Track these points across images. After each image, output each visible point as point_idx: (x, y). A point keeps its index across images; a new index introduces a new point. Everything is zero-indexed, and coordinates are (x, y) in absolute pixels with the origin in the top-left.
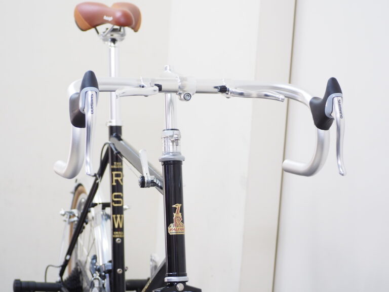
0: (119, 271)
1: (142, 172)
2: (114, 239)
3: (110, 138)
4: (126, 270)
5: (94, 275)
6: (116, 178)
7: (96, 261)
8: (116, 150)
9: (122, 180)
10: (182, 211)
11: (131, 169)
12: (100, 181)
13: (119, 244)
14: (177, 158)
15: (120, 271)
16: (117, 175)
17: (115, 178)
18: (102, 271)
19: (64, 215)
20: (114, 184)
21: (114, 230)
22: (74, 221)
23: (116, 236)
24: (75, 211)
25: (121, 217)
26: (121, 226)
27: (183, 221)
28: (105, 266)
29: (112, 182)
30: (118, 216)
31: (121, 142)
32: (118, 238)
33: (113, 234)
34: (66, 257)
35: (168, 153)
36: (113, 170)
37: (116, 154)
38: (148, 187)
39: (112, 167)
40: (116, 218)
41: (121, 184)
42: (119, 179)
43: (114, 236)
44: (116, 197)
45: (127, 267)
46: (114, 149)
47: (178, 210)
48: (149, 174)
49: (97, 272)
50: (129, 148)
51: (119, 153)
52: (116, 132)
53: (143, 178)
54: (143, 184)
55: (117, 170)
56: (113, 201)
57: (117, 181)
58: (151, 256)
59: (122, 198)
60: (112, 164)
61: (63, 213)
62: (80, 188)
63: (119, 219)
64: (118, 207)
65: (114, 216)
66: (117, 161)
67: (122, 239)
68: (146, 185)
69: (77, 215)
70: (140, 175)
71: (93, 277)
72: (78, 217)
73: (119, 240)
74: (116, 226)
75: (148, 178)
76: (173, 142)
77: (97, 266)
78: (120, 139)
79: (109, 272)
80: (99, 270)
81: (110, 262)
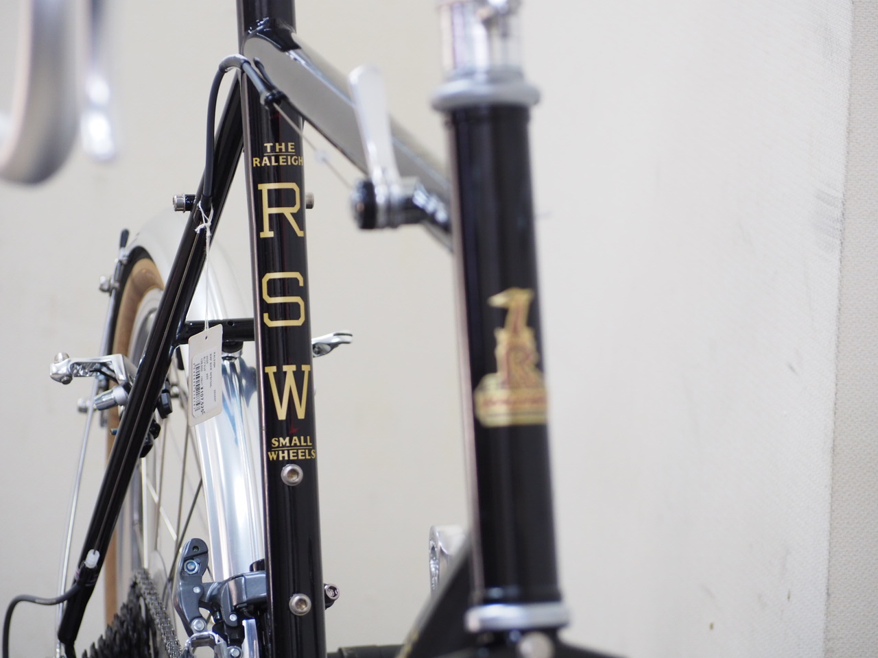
0: (298, 603)
1: (363, 167)
2: (273, 469)
3: (242, 40)
4: (329, 602)
5: (195, 625)
6: (275, 210)
7: (204, 567)
8: (269, 87)
9: (299, 217)
10: (533, 319)
11: (325, 160)
12: (213, 228)
13: (293, 489)
14: (507, 93)
15: (301, 601)
16: (279, 198)
17: (268, 211)
18: (225, 607)
19: (66, 380)
20: (268, 233)
21: (272, 428)
22: (114, 404)
23: (283, 455)
24: (116, 362)
25: (299, 376)
26: (301, 414)
27: (539, 366)
28: (238, 585)
29: (260, 228)
30: (289, 369)
31: (292, 54)
32: (290, 462)
33: (270, 447)
34: (84, 556)
35: (469, 74)
36: (259, 175)
37: (268, 102)
38: (392, 225)
39: (256, 161)
40: (280, 377)
41: (300, 233)
42: (287, 212)
43: (273, 456)
44: (278, 288)
45: (333, 588)
46: (259, 86)
47: (518, 317)
48: (393, 173)
49: (205, 612)
50: (319, 77)
51: (281, 98)
52: (269, 15)
53: (368, 188)
54: (368, 216)
55: (279, 174)
56: (264, 307)
57: (277, 222)
58: (433, 537)
59: (303, 292)
60: (258, 151)
61: (64, 370)
62: (140, 266)
63: (290, 382)
64: (285, 329)
65: (271, 370)
66: (277, 139)
67: (309, 467)
68: (381, 217)
69: (122, 377)
70: (354, 176)
71: (190, 632)
72: (127, 387)
73: (293, 472)
74: (282, 414)
75: (389, 187)
76: (488, 23)
77: (204, 588)
78: (287, 44)
79: (255, 608)
80: (213, 604)
81: (260, 566)
